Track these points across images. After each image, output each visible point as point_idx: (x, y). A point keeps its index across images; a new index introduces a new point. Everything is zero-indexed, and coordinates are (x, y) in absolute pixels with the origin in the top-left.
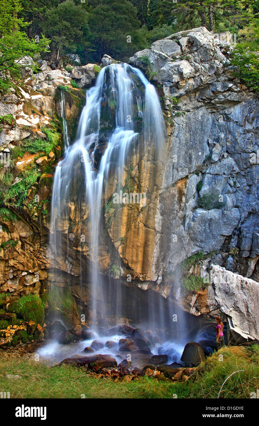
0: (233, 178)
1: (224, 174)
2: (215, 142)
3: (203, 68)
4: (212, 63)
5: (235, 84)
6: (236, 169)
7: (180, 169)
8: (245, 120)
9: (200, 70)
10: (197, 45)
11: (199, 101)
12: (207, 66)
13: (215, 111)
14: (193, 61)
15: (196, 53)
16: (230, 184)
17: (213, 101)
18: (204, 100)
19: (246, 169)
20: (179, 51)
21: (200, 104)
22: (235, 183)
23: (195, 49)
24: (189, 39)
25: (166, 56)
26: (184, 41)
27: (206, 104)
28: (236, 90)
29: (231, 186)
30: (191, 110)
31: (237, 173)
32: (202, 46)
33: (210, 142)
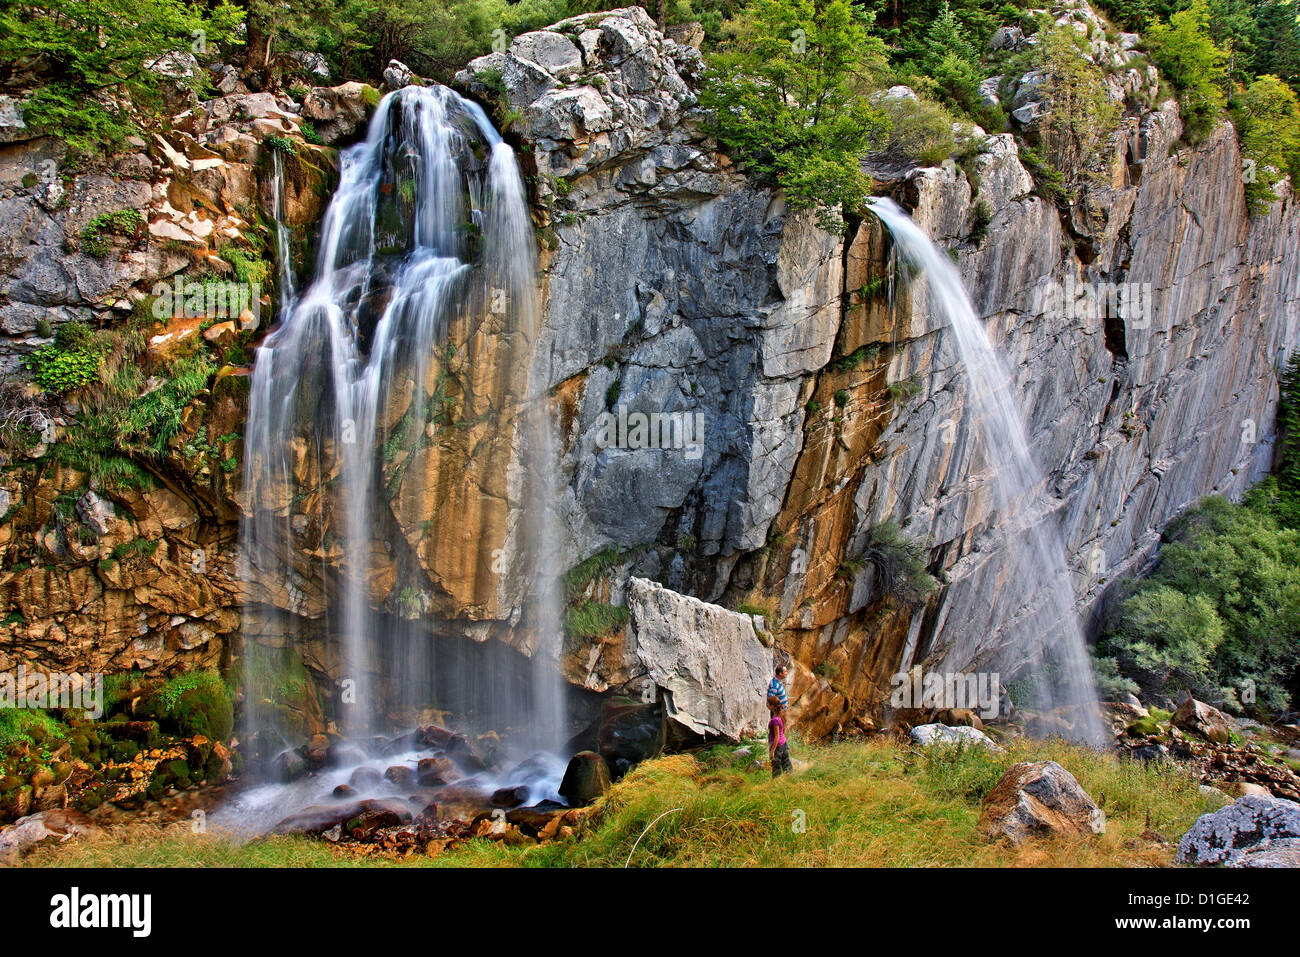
0: (691, 374)
1: (671, 364)
2: (652, 290)
3: (632, 109)
4: (653, 99)
5: (705, 152)
6: (699, 353)
7: (568, 353)
8: (723, 239)
9: (625, 113)
10: (620, 53)
11: (620, 190)
12: (643, 104)
13: (657, 214)
14: (609, 91)
15: (618, 72)
16: (682, 390)
17: (652, 192)
18: (632, 187)
19: (721, 353)
20: (577, 62)
21: (622, 197)
22: (694, 386)
23: (616, 61)
24: (602, 36)
25: (546, 74)
26: (590, 39)
27: (636, 198)
28: (707, 166)
29: (685, 394)
30: (600, 212)
31: (701, 364)
32: (633, 55)
33: (641, 290)
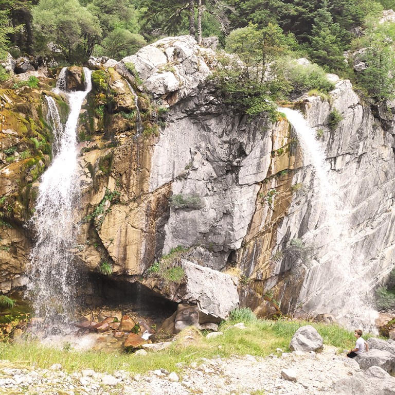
0: (211, 183)
1: (203, 179)
2: (196, 151)
3: (187, 81)
4: (195, 76)
5: (217, 97)
6: (214, 175)
7: (164, 176)
8: (223, 132)
9: (184, 82)
10: (182, 57)
11: (183, 112)
12: (191, 78)
13: (198, 121)
14: (178, 74)
15: (181, 65)
16: (208, 189)
17: (195, 113)
18: (187, 111)
19: (222, 175)
20: (165, 61)
21: (184, 115)
22: (213, 188)
23: (180, 60)
24: (175, 49)
25: (153, 66)
26: (170, 51)
27: (189, 116)
28: (216, 103)
29: (210, 191)
30: (175, 121)
31: (215, 179)
32: (186, 58)
33: (192, 151)
